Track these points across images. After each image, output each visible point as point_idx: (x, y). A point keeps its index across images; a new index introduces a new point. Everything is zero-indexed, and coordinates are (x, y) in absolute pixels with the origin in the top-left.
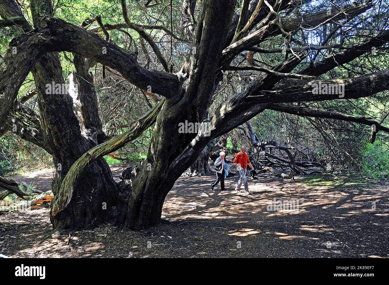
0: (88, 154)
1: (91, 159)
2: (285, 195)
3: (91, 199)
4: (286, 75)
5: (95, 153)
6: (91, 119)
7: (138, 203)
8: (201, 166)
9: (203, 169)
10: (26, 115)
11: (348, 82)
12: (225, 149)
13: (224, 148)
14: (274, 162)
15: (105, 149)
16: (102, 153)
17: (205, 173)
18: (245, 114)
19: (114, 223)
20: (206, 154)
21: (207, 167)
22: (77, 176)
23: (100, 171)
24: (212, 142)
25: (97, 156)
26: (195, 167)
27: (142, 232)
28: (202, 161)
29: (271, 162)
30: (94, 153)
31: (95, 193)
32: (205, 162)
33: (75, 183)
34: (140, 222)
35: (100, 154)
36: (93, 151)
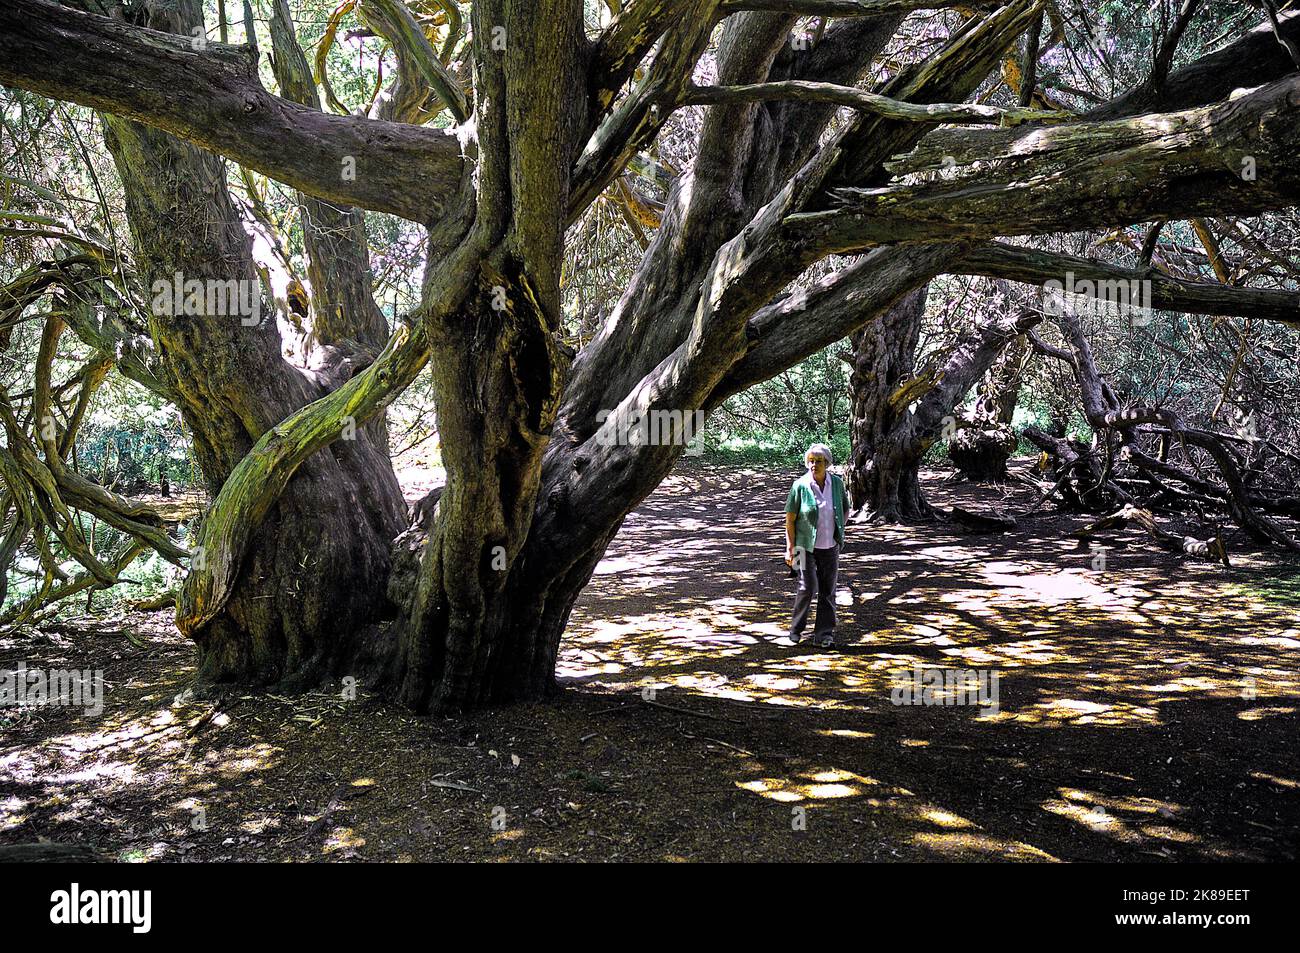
0: (275, 436)
1: (283, 453)
2: (1137, 631)
3: (295, 590)
4: (932, 113)
5: (297, 431)
6: (338, 313)
7: (436, 621)
8: (889, 490)
9: (896, 498)
10: (137, 296)
11: (1194, 127)
12: (1004, 431)
13: (1003, 426)
14: (1178, 490)
15: (323, 419)
16: (316, 431)
17: (904, 513)
18: (849, 297)
19: (373, 681)
20: (907, 444)
21: (912, 491)
22: (242, 509)
23: (347, 496)
24: (937, 403)
25: (305, 442)
26: (867, 489)
27: (445, 725)
28: (892, 468)
29: (1163, 488)
30: (291, 431)
31: (310, 570)
32: (907, 473)
33: (235, 532)
34: (444, 688)
35: (310, 437)
36: (291, 423)
